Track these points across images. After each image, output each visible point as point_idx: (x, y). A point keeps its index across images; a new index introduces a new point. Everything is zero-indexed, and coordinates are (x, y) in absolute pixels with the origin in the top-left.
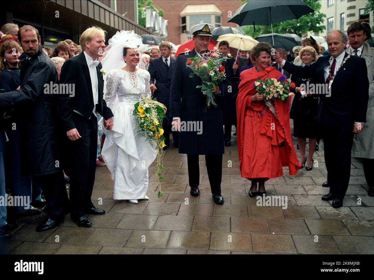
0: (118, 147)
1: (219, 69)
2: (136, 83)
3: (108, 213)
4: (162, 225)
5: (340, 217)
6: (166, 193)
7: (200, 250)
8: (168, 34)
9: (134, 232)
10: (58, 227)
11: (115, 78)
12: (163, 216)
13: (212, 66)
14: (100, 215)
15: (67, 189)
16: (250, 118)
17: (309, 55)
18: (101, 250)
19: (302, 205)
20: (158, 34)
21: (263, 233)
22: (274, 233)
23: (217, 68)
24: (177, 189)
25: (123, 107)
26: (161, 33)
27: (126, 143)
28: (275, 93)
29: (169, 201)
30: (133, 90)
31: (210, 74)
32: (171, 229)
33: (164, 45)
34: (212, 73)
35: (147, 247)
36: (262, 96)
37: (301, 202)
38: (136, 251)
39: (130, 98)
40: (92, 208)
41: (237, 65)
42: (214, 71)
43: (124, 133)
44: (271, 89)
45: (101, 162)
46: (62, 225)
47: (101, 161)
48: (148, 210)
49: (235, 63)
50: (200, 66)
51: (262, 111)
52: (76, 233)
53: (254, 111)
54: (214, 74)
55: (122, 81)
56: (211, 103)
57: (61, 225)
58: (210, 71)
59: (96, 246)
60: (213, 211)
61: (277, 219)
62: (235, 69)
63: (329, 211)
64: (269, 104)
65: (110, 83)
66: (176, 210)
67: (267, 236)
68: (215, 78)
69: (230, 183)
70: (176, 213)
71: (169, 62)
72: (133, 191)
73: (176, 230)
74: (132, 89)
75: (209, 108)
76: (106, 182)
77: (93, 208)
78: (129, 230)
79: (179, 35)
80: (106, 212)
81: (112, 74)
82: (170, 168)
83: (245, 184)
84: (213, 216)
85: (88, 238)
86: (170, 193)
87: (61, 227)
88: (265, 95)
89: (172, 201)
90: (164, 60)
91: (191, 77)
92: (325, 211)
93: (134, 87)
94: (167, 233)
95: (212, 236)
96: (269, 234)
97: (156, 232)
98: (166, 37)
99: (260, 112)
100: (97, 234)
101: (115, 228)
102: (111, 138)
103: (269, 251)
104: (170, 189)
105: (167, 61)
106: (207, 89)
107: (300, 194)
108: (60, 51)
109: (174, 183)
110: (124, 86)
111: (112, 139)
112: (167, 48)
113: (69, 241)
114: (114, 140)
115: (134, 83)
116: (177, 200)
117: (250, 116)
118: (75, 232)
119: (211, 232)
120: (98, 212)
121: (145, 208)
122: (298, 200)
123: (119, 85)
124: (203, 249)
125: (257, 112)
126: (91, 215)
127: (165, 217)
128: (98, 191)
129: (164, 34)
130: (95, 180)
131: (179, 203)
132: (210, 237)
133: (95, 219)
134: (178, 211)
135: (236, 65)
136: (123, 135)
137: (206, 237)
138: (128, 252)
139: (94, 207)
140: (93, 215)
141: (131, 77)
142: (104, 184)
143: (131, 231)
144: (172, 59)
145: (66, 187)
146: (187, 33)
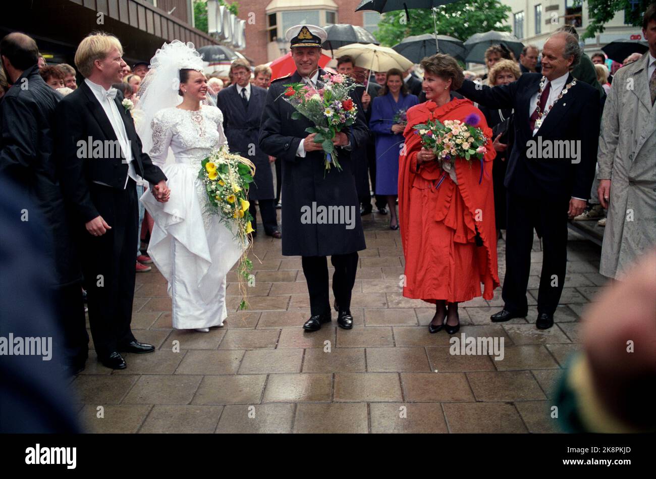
0: (176, 239)
1: (343, 104)
2: (203, 129)
3: (159, 349)
4: (252, 365)
5: (542, 340)
6: (256, 313)
7: (317, 403)
8: (247, 43)
9: (206, 379)
10: (75, 377)
11: (166, 124)
12: (254, 351)
13: (330, 99)
14: (146, 354)
15: (87, 312)
16: (419, 192)
17: (511, 77)
18: (151, 411)
19: (480, 323)
20: (230, 44)
21: (419, 371)
22: (436, 371)
23: (339, 103)
24: (274, 306)
25: (183, 172)
26: (234, 43)
27: (188, 234)
28: (452, 146)
29: (262, 325)
30: (199, 141)
31: (325, 113)
32: (267, 372)
33: (239, 65)
34: (328, 112)
35: (229, 402)
36: (430, 153)
37: (480, 319)
38: (211, 410)
39: (195, 156)
40: (131, 342)
41: (369, 96)
42: (332, 108)
43: (186, 217)
44: (446, 141)
45: (143, 265)
46: (83, 372)
47: (143, 263)
48: (227, 343)
49: (366, 92)
50: (307, 99)
51: (437, 179)
52: (108, 384)
53: (424, 180)
54: (333, 113)
55: (179, 128)
56: (332, 164)
57: (80, 373)
58: (326, 107)
59: (143, 404)
60: (336, 339)
61: (441, 347)
62: (365, 103)
63: (525, 331)
64: (447, 167)
65: (157, 132)
66: (275, 340)
67: (426, 375)
68: (335, 121)
69: (362, 292)
70: (275, 346)
71: (248, 94)
72: (201, 314)
73: (276, 374)
74: (197, 140)
75: (329, 172)
76: (152, 298)
77: (133, 342)
78: (196, 377)
79: (265, 46)
80: (157, 348)
81: (160, 117)
82: (259, 271)
83: (386, 293)
84: (337, 346)
85: (128, 393)
86: (262, 313)
87: (80, 376)
88: (435, 150)
89: (266, 326)
90: (239, 90)
91: (294, 118)
92: (518, 331)
93: (200, 135)
94: (262, 378)
95: (336, 380)
96: (429, 373)
97: (242, 377)
98: (244, 48)
99: (434, 182)
100: (142, 386)
101: (174, 374)
102: (164, 225)
103: (430, 399)
104: (262, 306)
105: (245, 92)
106: (324, 140)
107: (477, 306)
108: (51, 77)
109: (268, 296)
110: (183, 135)
111: (165, 227)
112: (244, 70)
113: (96, 398)
114: (169, 227)
115: (201, 129)
116: (274, 323)
117: (419, 189)
118: (106, 383)
119: (334, 374)
120: (142, 349)
121: (222, 339)
122: (475, 316)
123: (174, 135)
124: (323, 401)
125: (429, 181)
126: (132, 354)
127: (257, 351)
128: (139, 313)
129: (240, 43)
130: (135, 296)
131: (278, 328)
132: (334, 382)
133: (138, 361)
134: (277, 342)
135: (367, 95)
136: (183, 220)
137: (327, 382)
138: (198, 411)
139: (135, 341)
140: (134, 354)
141: (193, 120)
142: (150, 301)
143: (200, 378)
144: (253, 88)
145: (84, 309)
146: (279, 41)
